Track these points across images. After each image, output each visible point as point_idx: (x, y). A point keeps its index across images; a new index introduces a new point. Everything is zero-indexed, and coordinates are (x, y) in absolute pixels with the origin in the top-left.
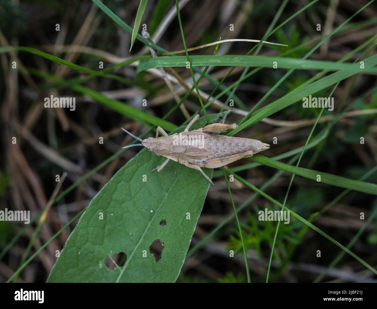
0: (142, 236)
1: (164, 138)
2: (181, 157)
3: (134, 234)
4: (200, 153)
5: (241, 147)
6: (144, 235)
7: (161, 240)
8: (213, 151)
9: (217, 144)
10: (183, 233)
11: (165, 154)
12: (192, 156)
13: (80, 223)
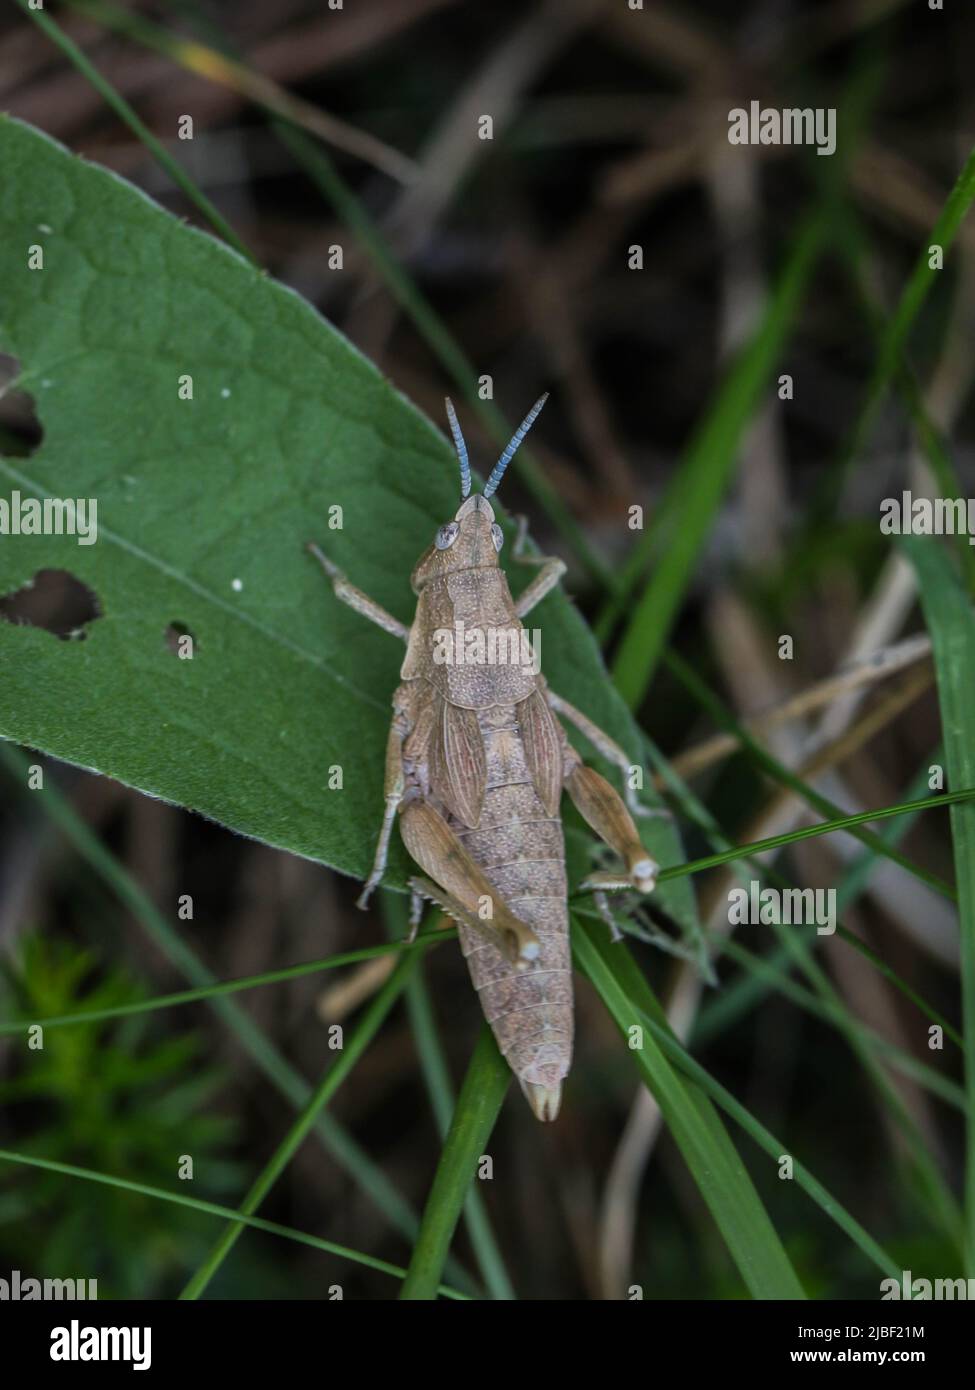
0: (120, 533)
1: (505, 600)
2: (425, 694)
3: (130, 498)
4: (463, 783)
5: (530, 984)
6: (125, 544)
7: (96, 624)
8: (484, 843)
9: (522, 859)
10: (131, 733)
11: (430, 615)
12: (442, 745)
13: (193, 237)
